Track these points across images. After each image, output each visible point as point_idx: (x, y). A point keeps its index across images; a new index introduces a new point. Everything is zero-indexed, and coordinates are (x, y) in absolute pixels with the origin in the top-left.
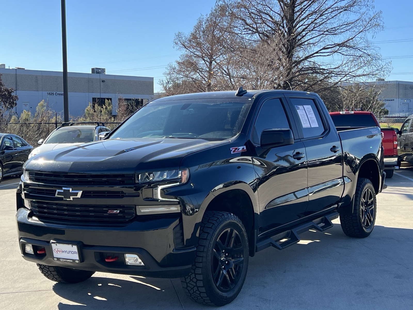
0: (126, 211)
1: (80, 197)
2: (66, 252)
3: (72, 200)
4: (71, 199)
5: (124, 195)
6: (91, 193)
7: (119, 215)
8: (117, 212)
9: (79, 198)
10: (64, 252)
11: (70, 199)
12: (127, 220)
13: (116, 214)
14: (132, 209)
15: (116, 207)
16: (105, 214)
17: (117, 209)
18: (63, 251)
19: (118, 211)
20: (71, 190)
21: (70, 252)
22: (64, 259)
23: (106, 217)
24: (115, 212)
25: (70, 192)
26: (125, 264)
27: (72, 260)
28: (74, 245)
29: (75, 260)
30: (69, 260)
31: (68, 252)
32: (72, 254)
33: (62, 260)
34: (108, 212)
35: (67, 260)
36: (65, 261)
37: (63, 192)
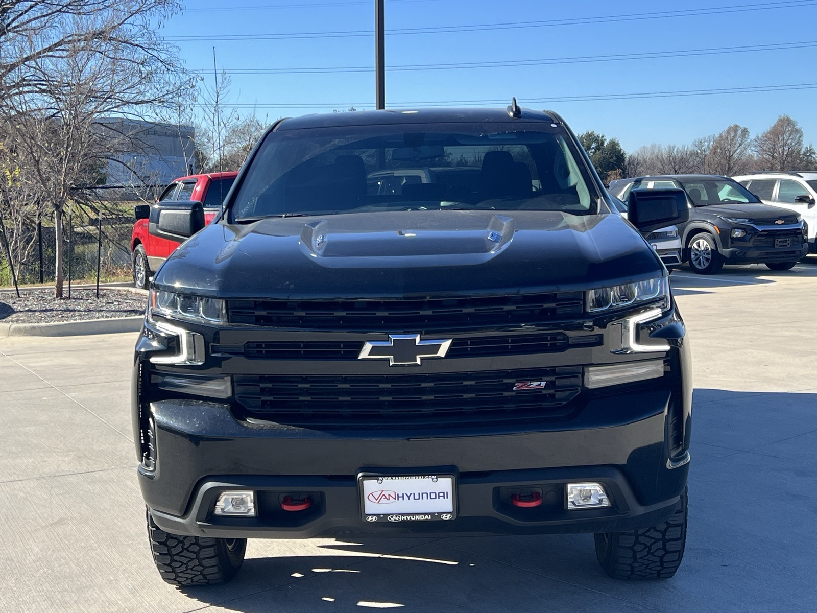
0: (558, 382)
1: (443, 356)
2: (409, 497)
3: (420, 364)
4: (418, 362)
5: (556, 343)
6: (466, 344)
7: (544, 392)
8: (541, 384)
9: (441, 358)
10: (403, 497)
11: (416, 361)
12: (564, 403)
13: (537, 391)
14: (577, 376)
15: (537, 374)
16: (505, 394)
17: (542, 379)
18: (401, 495)
19: (543, 384)
20: (418, 338)
21: (425, 495)
22: (403, 515)
23: (508, 400)
24: (534, 384)
25: (417, 344)
26: (565, 508)
27: (428, 514)
28: (443, 476)
29: (440, 514)
30: (421, 516)
31: (417, 497)
32: (431, 498)
33: (394, 517)
34: (514, 389)
35: (413, 518)
36: (405, 519)
37: (392, 345)
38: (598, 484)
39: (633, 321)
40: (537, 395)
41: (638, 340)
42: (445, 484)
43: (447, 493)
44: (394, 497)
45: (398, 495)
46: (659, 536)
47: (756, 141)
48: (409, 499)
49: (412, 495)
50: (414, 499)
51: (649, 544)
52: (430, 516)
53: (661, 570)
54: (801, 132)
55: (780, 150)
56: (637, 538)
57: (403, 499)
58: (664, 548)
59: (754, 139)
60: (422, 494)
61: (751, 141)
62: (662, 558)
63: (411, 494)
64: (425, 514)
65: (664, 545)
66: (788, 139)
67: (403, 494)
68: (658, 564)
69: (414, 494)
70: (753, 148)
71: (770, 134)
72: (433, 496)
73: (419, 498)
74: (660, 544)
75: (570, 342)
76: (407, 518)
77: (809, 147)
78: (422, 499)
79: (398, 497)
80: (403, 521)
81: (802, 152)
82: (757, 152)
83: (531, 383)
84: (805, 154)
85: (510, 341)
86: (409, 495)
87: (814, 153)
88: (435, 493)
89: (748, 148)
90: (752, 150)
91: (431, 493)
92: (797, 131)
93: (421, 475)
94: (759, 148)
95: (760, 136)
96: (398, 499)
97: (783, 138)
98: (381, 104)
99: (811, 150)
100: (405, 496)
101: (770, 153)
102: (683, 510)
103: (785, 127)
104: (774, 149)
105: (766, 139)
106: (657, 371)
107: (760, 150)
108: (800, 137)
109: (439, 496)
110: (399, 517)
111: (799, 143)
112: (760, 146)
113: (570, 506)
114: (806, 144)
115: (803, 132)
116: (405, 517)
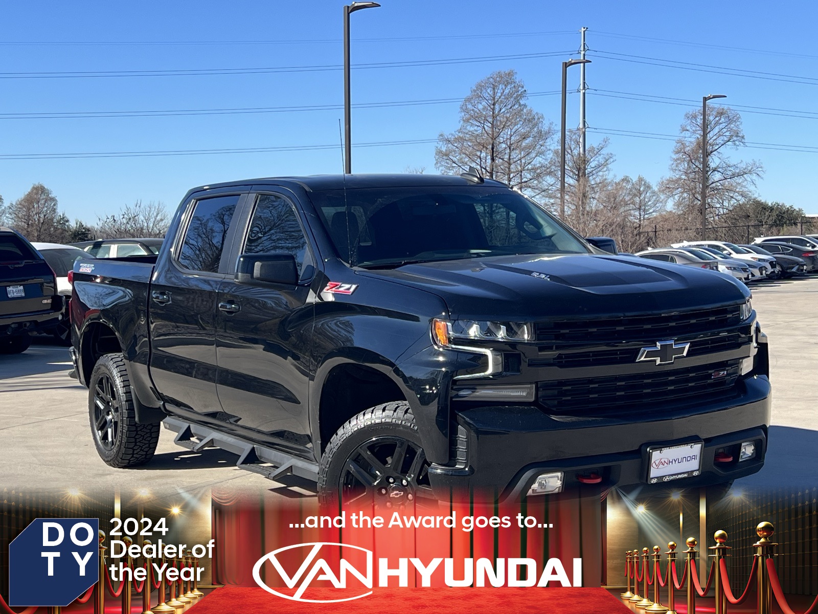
7: (726, 378)
8: (724, 373)
12: (732, 386)
13: (723, 378)
14: (738, 366)
24: (721, 373)
47: (10, 208)
54: (56, 200)
55: (36, 217)
59: (8, 207)
61: (5, 208)
66: (43, 207)
70: (7, 215)
71: (25, 202)
77: (62, 215)
81: (55, 220)
82: (12, 219)
84: (58, 222)
87: (68, 221)
89: (3, 215)
90: (7, 217)
92: (53, 199)
94: (13, 216)
95: (14, 204)
97: (38, 206)
99: (64, 218)
101: (25, 221)
103: (39, 195)
104: (29, 216)
105: (20, 206)
107: (15, 217)
108: (54, 205)
111: (54, 210)
112: (15, 214)
114: (60, 211)
115: (58, 200)
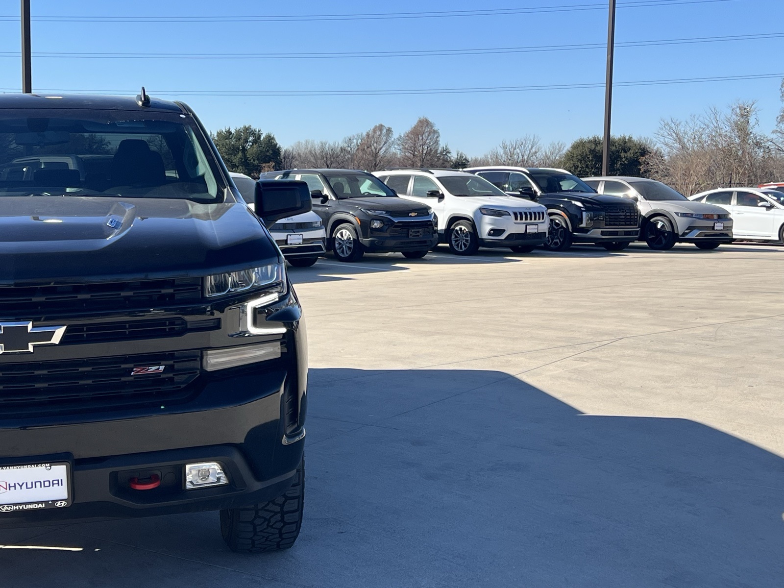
0: (176, 366)
1: (57, 343)
2: (21, 486)
3: (32, 351)
4: (31, 349)
5: (174, 328)
6: (82, 330)
7: (163, 376)
8: (159, 368)
9: (55, 345)
10: (15, 486)
11: (28, 349)
12: (183, 386)
13: (157, 375)
14: (196, 360)
15: (155, 358)
16: (123, 379)
17: (160, 363)
18: (12, 485)
19: (162, 368)
20: (30, 326)
21: (38, 484)
22: (15, 504)
23: (124, 385)
24: (153, 369)
25: (29, 332)
26: (183, 488)
27: (42, 502)
28: (57, 463)
29: (54, 501)
30: (34, 505)
31: (30, 485)
32: (44, 486)
33: (6, 508)
34: (132, 374)
35: (26, 507)
36: (18, 509)
37: (2, 333)
38: (215, 463)
39: (252, 305)
40: (155, 379)
41: (255, 323)
42: (60, 471)
43: (62, 480)
44: (5, 487)
45: (9, 484)
46: (278, 509)
47: (399, 140)
48: (21, 488)
49: (25, 484)
50: (27, 488)
51: (268, 518)
52: (44, 504)
53: (280, 541)
54: (439, 133)
55: (420, 149)
56: (257, 513)
57: (15, 489)
58: (282, 520)
59: (398, 139)
60: (35, 482)
61: (394, 139)
62: (280, 530)
63: (23, 483)
64: (38, 503)
65: (282, 517)
66: (427, 139)
67: (15, 484)
68: (277, 536)
69: (27, 483)
70: (396, 146)
71: (411, 134)
72: (47, 484)
73: (32, 487)
74: (278, 516)
75: (189, 326)
76: (19, 508)
77: (445, 147)
78: (36, 487)
79: (10, 487)
80: (15, 512)
81: (439, 152)
82: (400, 150)
83: (150, 368)
84: (441, 153)
85: (127, 327)
86: (21, 484)
87: (450, 153)
88: (49, 482)
89: (392, 146)
90: (395, 148)
91: (44, 482)
92: (435, 132)
93: (34, 464)
94: (401, 147)
95: (402, 136)
96: (10, 489)
97: (423, 138)
98: (28, 88)
99: (446, 149)
100: (17, 485)
101: (411, 152)
102: (300, 483)
103: (423, 128)
104: (414, 148)
105: (407, 138)
106: (274, 353)
107: (403, 148)
108: (437, 137)
109: (53, 484)
110: (11, 507)
111: (437, 142)
112: (403, 145)
113: (189, 486)
114: (442, 144)
115: (440, 133)
116: (17, 506)
